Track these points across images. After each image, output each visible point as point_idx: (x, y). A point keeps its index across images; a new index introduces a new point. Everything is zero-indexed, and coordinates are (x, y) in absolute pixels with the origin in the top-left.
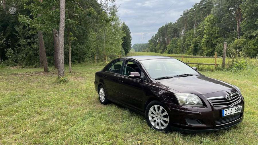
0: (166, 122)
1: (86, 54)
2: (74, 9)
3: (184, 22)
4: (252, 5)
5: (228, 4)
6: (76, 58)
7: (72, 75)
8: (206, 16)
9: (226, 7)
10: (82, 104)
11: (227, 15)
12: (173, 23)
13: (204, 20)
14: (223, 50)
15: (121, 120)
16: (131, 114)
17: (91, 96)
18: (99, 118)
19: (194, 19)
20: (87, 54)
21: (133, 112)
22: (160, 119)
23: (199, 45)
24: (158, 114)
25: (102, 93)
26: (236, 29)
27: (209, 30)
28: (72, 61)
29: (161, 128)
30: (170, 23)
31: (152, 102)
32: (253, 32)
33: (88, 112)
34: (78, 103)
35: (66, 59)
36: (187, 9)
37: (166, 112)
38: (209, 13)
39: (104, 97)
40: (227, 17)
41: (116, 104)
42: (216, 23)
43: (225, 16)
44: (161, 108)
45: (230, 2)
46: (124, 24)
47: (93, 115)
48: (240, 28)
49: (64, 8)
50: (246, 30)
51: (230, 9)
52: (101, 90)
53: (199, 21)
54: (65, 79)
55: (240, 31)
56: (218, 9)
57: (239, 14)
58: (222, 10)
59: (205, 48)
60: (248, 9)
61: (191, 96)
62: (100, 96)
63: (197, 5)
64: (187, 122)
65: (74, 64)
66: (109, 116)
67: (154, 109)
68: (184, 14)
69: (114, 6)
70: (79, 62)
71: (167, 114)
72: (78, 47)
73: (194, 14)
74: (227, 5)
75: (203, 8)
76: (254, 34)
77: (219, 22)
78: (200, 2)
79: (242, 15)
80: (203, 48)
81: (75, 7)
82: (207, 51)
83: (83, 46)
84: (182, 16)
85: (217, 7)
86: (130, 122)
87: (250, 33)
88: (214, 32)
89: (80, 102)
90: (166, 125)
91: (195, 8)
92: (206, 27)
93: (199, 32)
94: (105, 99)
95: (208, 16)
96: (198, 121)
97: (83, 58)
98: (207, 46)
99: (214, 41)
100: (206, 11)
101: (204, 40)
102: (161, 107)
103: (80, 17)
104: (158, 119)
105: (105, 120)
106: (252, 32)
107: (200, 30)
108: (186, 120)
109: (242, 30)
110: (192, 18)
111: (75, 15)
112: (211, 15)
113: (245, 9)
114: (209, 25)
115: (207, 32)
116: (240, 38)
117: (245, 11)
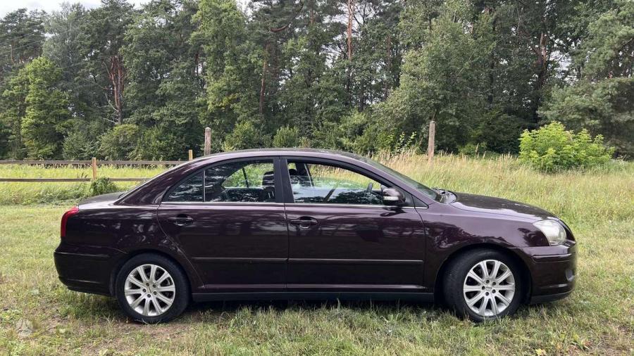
4: (147, 52)
5: (88, 39)
8: (27, 58)
13: (22, 67)
14: (85, 148)
23: (11, 134)
27: (42, 95)
32: (153, 111)
38: (37, 53)
42: (58, 79)
45: (93, 36)
48: (122, 99)
50: (138, 106)
55: (122, 107)
57: (116, 68)
58: (71, 50)
59: (33, 144)
60: (138, 60)
78: (5, 19)
79: (123, 70)
80: (26, 144)
82: (41, 151)
87: (147, 112)
88: (55, 102)
92: (31, 87)
93: (11, 99)
95: (34, 60)
98: (37, 139)
99: (57, 126)
100: (26, 45)
101: (27, 121)
106: (150, 110)
107: (14, 92)
112: (42, 58)
113: (132, 58)
114: (40, 83)
115: (35, 100)
116: (124, 123)
117: (131, 62)
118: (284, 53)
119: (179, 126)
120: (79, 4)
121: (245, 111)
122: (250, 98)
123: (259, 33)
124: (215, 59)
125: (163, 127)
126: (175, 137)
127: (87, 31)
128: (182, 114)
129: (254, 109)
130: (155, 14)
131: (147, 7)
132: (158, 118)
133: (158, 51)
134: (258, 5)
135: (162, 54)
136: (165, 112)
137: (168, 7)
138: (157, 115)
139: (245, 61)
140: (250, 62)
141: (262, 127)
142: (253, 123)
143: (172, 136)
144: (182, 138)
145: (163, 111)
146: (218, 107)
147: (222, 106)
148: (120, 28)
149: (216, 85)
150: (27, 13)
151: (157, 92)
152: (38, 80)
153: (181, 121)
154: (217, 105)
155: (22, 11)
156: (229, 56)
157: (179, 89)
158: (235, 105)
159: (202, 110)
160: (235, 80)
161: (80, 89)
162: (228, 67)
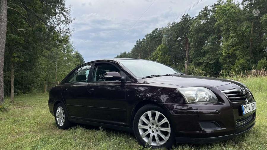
0: (165, 133)
1: (33, 83)
2: (19, 24)
3: (138, 52)
4: (197, 35)
6: (21, 87)
7: (14, 105)
8: (158, 46)
9: (175, 37)
10: (30, 132)
11: (177, 45)
12: (127, 53)
13: (156, 49)
15: (95, 142)
16: (107, 134)
17: (42, 122)
18: (61, 144)
19: (147, 48)
20: (35, 83)
21: (109, 132)
22: (157, 131)
24: (153, 124)
25: (60, 114)
26: (185, 57)
27: (162, 58)
28: (15, 92)
29: (159, 144)
30: (124, 52)
31: (142, 107)
32: (200, 59)
33: (42, 139)
34: (23, 131)
35: (6, 89)
36: (139, 40)
37: (165, 118)
38: (160, 43)
39: (64, 118)
40: (177, 46)
41: (82, 125)
42: (167, 51)
43: (175, 45)
44: (158, 114)
45: (178, 33)
46: (77, 53)
47: (50, 141)
48: (189, 56)
49: (5, 19)
50: (195, 58)
51: (178, 39)
52: (59, 111)
53: (151, 51)
54: (4, 107)
55: (189, 59)
56: (167, 39)
57: (187, 44)
58: (171, 40)
60: (194, 39)
61: (200, 90)
62: (57, 119)
63: (149, 35)
64: (201, 127)
65: (18, 95)
66: (75, 140)
67: (147, 118)
68: (137, 44)
69: (68, 29)
70: (24, 93)
71: (167, 121)
72: (23, 74)
73: (146, 44)
74: (176, 36)
75: (154, 38)
76: (201, 61)
77: (170, 51)
78: (152, 33)
79: (189, 44)
81: (20, 22)
83: (30, 73)
84: (135, 45)
85: (166, 37)
86: (110, 143)
87: (198, 60)
88: (166, 60)
89: (27, 130)
90: (166, 139)
91: (147, 38)
92: (159, 55)
94: (65, 121)
95: (160, 46)
96: (215, 123)
97: (29, 88)
100: (158, 41)
102: (157, 112)
103: (26, 33)
104: (153, 132)
105: (70, 144)
106: (199, 59)
107: (154, 58)
108: (200, 123)
109: (191, 57)
110: (146, 48)
111: (20, 30)
112: (162, 45)
113: (192, 38)
114: (161, 54)
115: (160, 60)
116: (189, 65)
117: (191, 40)
118: (262, 23)
119: (211, 64)
120: (174, 22)
121: (241, 54)
122: (243, 48)
123: (247, 16)
124: (226, 32)
125: (204, 65)
126: (210, 69)
127: (176, 31)
128: (212, 59)
129: (246, 52)
130: (201, 19)
131: (198, 17)
132: (202, 62)
133: (202, 34)
134: (246, 3)
135: (204, 35)
136: (205, 59)
137: (206, 15)
138: (202, 61)
139: (240, 30)
140: (242, 30)
141: (251, 61)
142: (246, 59)
143: (208, 69)
144: (212, 69)
145: (204, 58)
146: (228, 54)
147: (230, 53)
148: (187, 28)
149: (226, 44)
150: (158, 29)
151: (202, 51)
152: (160, 53)
153: (211, 62)
154: (227, 53)
155: (157, 29)
156: (232, 30)
157: (211, 48)
158: (236, 52)
159: (221, 56)
160: (235, 40)
161: (174, 54)
162: (231, 35)
